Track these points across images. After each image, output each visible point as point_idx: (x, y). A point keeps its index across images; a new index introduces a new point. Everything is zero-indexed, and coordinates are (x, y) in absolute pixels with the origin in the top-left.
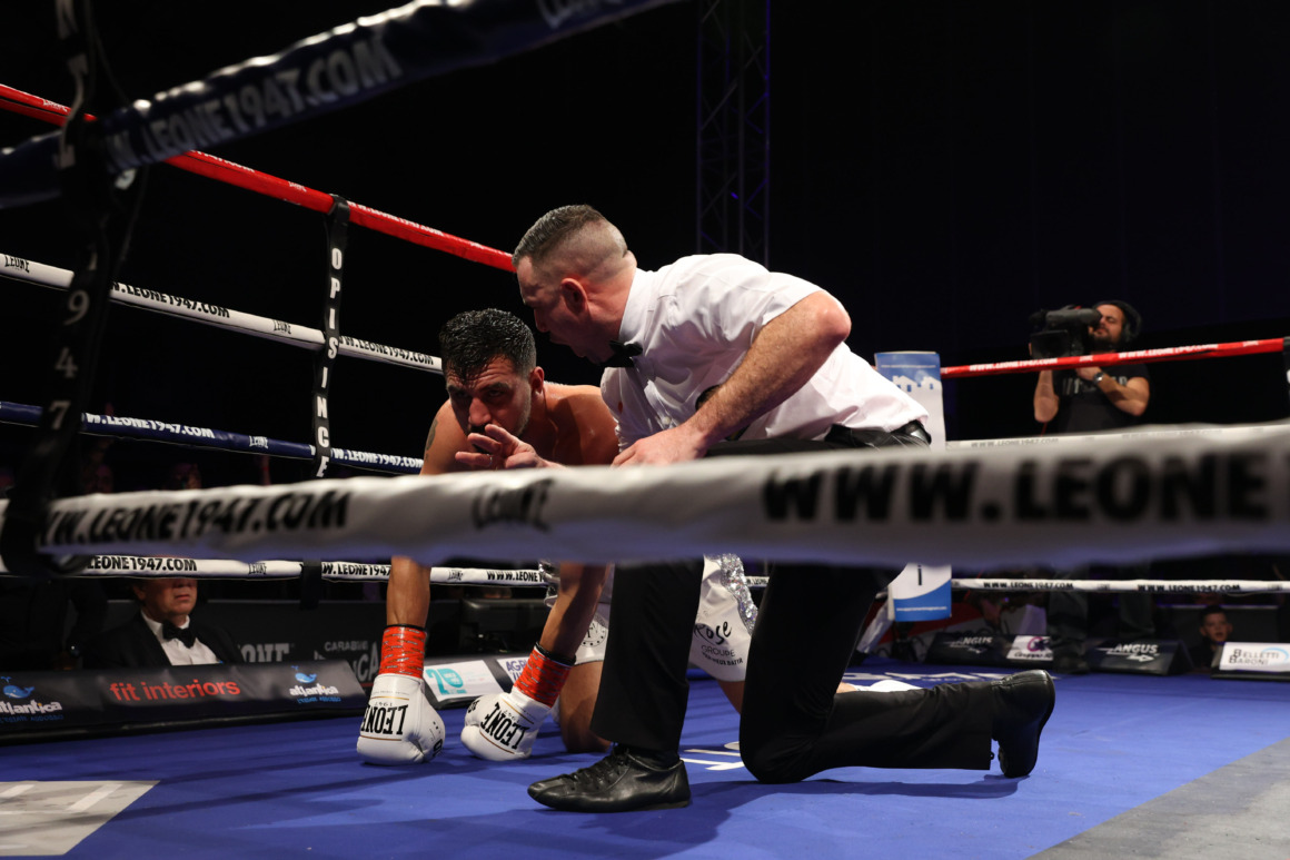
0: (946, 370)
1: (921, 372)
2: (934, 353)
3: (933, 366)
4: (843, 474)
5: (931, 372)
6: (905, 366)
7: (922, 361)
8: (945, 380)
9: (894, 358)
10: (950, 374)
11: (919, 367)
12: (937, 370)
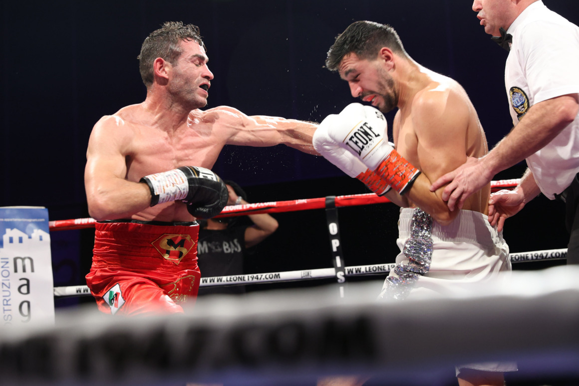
0: (54, 224)
1: (31, 225)
2: (43, 208)
3: (43, 220)
5: (40, 225)
6: (17, 220)
7: (32, 215)
8: (53, 232)
9: (8, 212)
10: (58, 227)
11: (30, 220)
12: (45, 223)
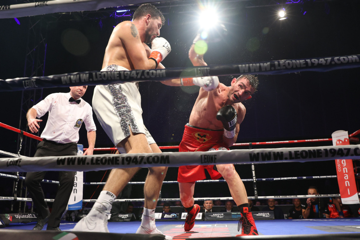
4: (69, 159)
5: (81, 149)
